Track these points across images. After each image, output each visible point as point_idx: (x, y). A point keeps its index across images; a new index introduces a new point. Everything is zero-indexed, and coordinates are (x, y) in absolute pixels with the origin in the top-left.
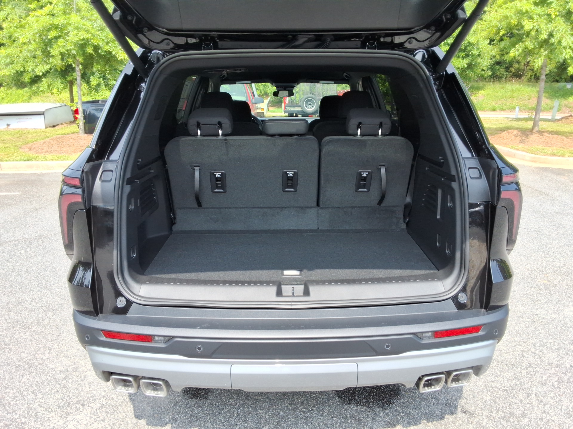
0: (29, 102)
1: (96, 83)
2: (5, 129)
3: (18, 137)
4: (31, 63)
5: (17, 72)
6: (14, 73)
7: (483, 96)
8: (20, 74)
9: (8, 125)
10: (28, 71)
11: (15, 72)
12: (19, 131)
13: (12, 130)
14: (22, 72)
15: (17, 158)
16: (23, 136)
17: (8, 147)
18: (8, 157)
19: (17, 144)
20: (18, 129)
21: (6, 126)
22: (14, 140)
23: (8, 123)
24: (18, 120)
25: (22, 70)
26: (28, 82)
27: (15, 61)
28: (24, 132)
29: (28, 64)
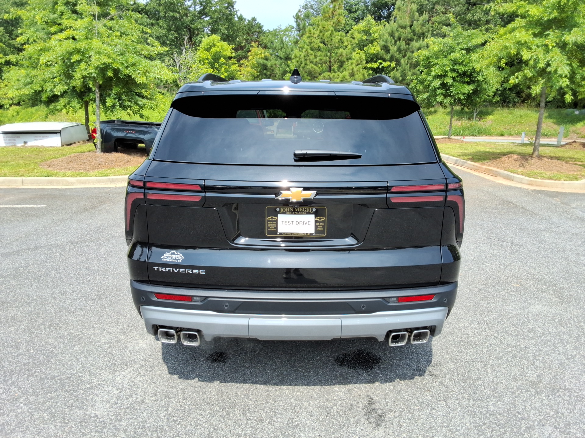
0: (45, 121)
1: (111, 104)
2: (22, 146)
3: (36, 154)
4: (50, 83)
5: (36, 91)
6: (33, 93)
7: (492, 120)
8: (38, 93)
9: (25, 143)
10: (46, 91)
11: (34, 91)
12: (36, 149)
13: (30, 148)
14: (40, 92)
15: (37, 174)
16: (41, 154)
17: (27, 164)
18: (29, 173)
19: (36, 161)
20: (35, 146)
21: (23, 144)
22: (33, 157)
23: (26, 141)
24: (35, 138)
25: (40, 89)
26: (45, 100)
27: (34, 81)
28: (41, 150)
29: (47, 84)
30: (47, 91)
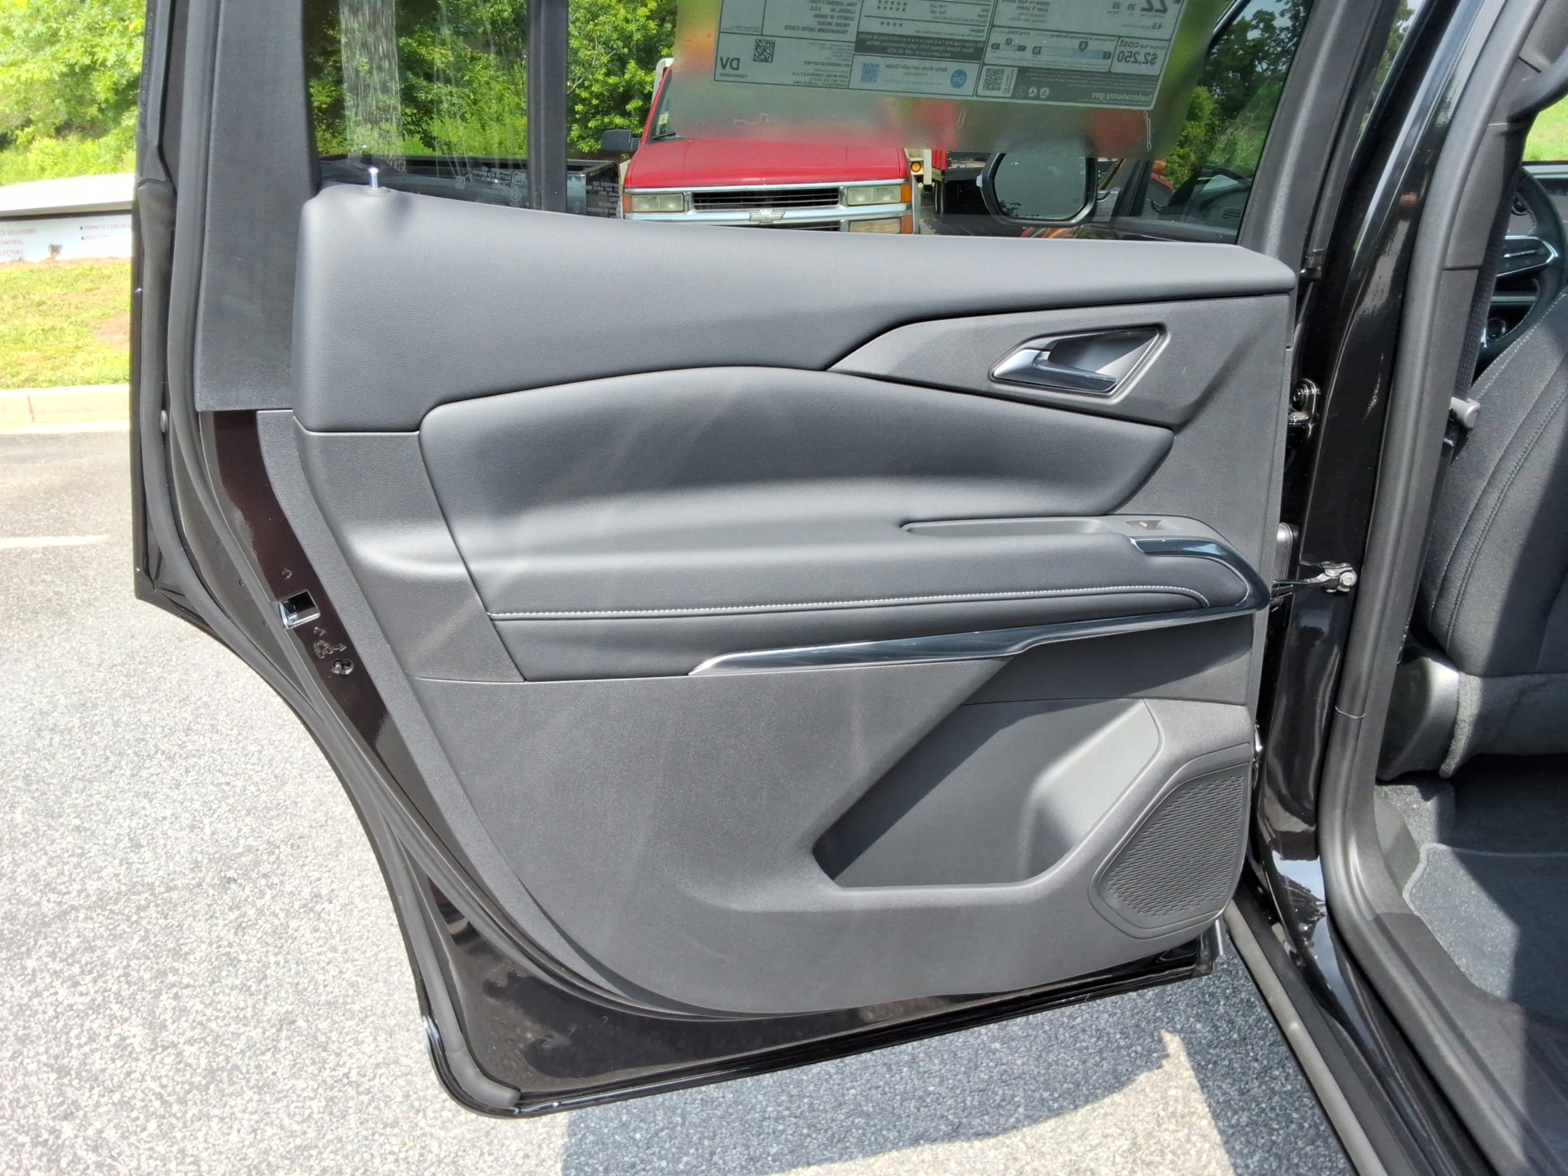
0: (114, 170)
1: (328, 100)
2: (46, 261)
3: (89, 290)
4: (114, 38)
5: (72, 67)
6: (63, 75)
8: (80, 75)
9: (55, 249)
10: (103, 64)
11: (65, 70)
12: (91, 270)
13: (68, 267)
14: (87, 70)
15: (89, 373)
16: (104, 286)
17: (53, 328)
18: (55, 369)
19: (85, 316)
20: (87, 260)
21: (47, 254)
22: (75, 301)
23: (55, 243)
24: (84, 233)
25: (87, 61)
26: (106, 101)
27: (62, 32)
28: (106, 272)
29: (106, 41)
30: (109, 64)
